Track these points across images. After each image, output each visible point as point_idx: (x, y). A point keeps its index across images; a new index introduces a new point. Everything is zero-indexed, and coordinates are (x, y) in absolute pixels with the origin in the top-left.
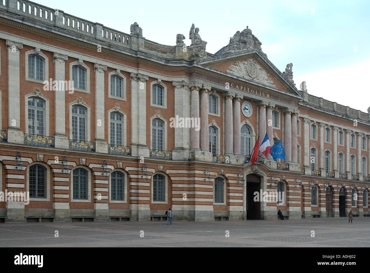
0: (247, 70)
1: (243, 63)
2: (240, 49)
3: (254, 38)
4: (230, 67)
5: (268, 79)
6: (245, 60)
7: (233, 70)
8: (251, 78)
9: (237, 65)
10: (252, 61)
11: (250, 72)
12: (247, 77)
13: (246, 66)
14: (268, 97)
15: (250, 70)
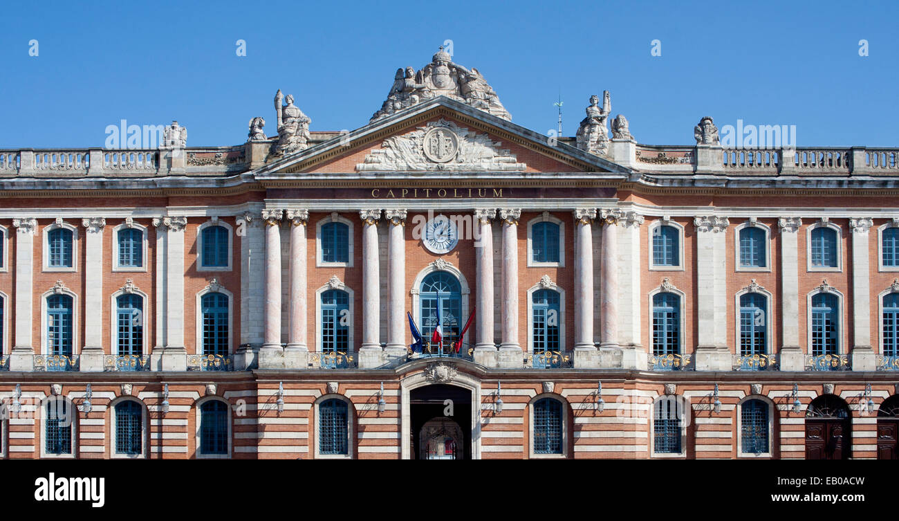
0: (422, 150)
1: (409, 136)
3: (454, 69)
5: (496, 155)
6: (416, 128)
7: (375, 159)
8: (436, 166)
9: (389, 147)
10: (440, 125)
11: (433, 152)
12: (423, 166)
13: (418, 142)
14: (499, 195)
15: (432, 148)
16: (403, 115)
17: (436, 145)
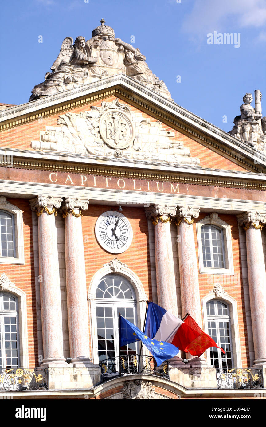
0: (99, 132)
1: (85, 114)
2: (76, 82)
3: (122, 47)
4: (42, 133)
5: (171, 145)
6: (91, 107)
7: (52, 138)
8: (113, 152)
9: (66, 125)
10: (116, 106)
11: (109, 136)
12: (98, 150)
13: (94, 121)
14: (177, 191)
15: (109, 132)
16: (84, 90)
17: (112, 128)
